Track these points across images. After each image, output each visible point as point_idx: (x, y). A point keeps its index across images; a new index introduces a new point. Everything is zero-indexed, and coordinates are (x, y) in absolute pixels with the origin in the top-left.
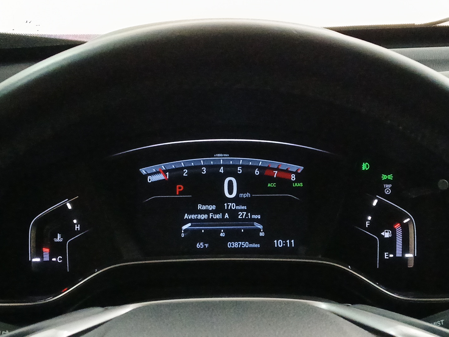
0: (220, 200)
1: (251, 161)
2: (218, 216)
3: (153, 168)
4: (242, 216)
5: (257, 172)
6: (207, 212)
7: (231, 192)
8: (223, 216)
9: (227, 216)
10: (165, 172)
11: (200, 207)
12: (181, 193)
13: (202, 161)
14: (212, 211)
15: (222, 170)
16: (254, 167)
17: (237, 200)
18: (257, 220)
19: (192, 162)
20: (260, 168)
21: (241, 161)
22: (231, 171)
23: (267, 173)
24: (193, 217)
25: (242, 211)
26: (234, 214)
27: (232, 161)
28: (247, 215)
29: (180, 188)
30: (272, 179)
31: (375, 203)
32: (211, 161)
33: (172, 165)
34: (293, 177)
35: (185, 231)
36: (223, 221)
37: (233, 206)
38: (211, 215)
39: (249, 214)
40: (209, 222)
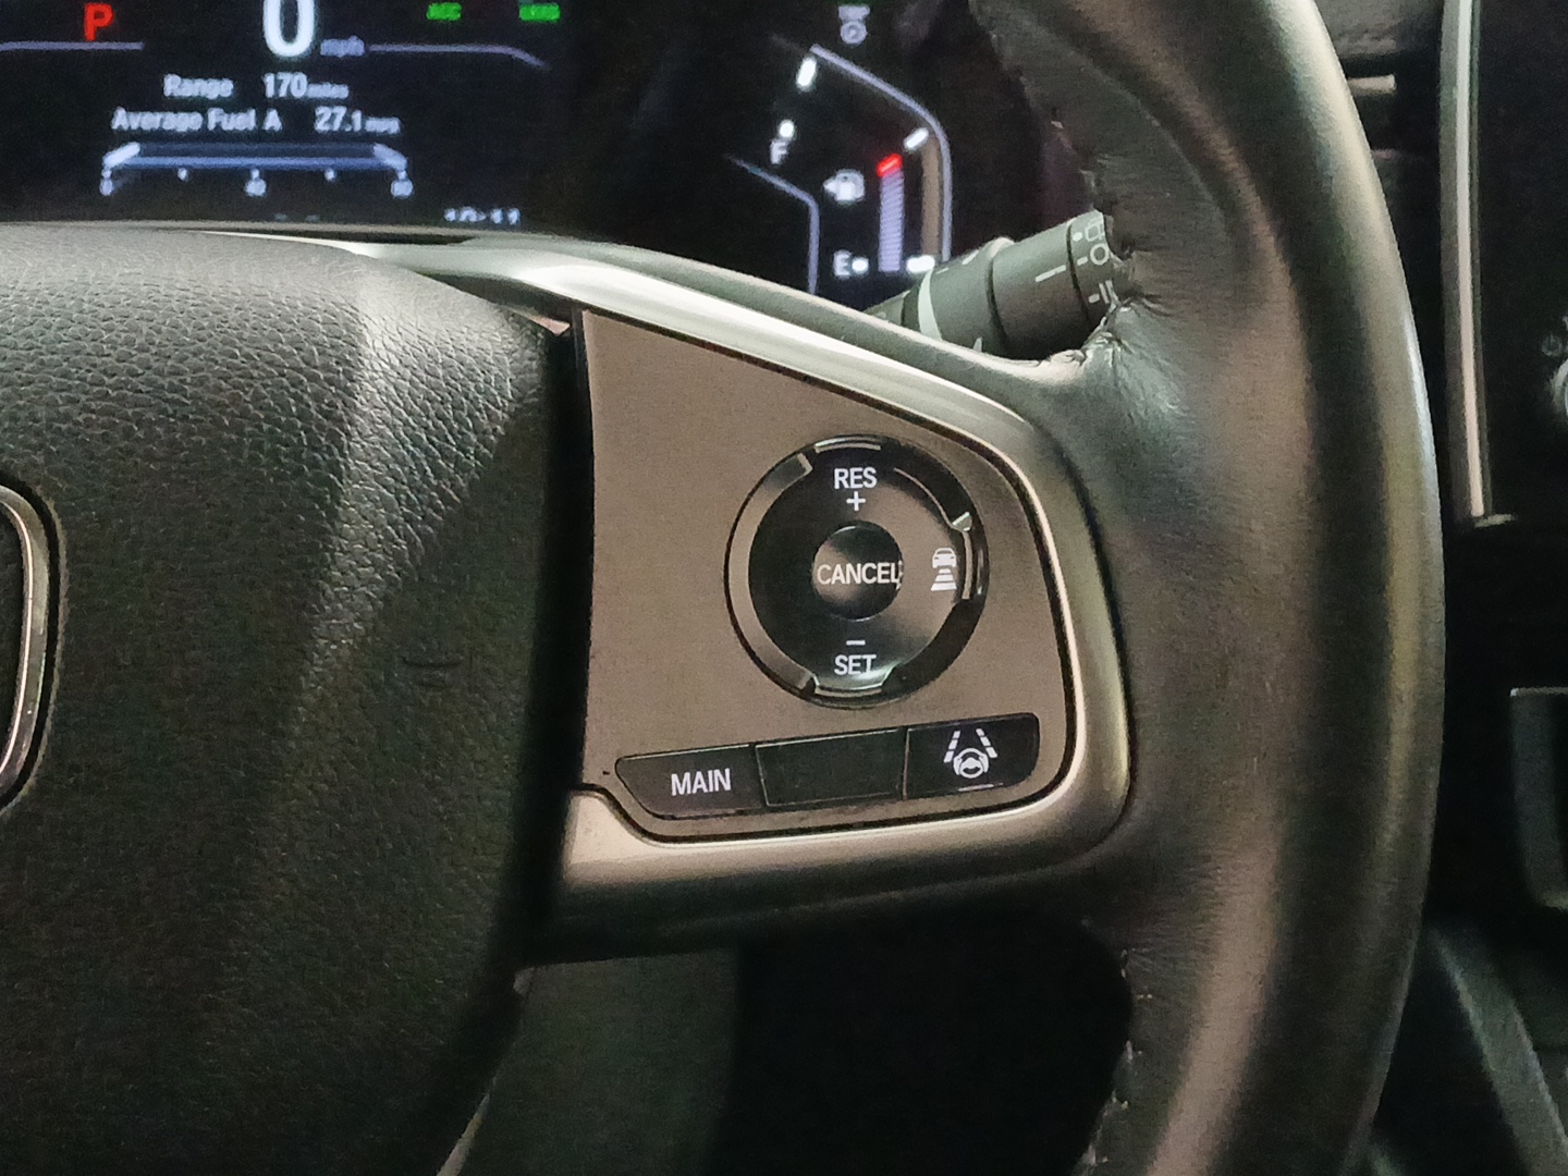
0: (251, 64)
2: (244, 121)
4: (331, 121)
6: (199, 105)
7: (289, 34)
8: (261, 118)
9: (273, 121)
11: (173, 85)
12: (103, 35)
14: (221, 103)
17: (315, 66)
18: (384, 139)
24: (148, 121)
25: (330, 102)
26: (299, 114)
28: (347, 120)
29: (97, 15)
31: (806, 75)
35: (118, 173)
36: (257, 139)
37: (296, 85)
38: (214, 116)
39: (357, 116)
40: (205, 142)
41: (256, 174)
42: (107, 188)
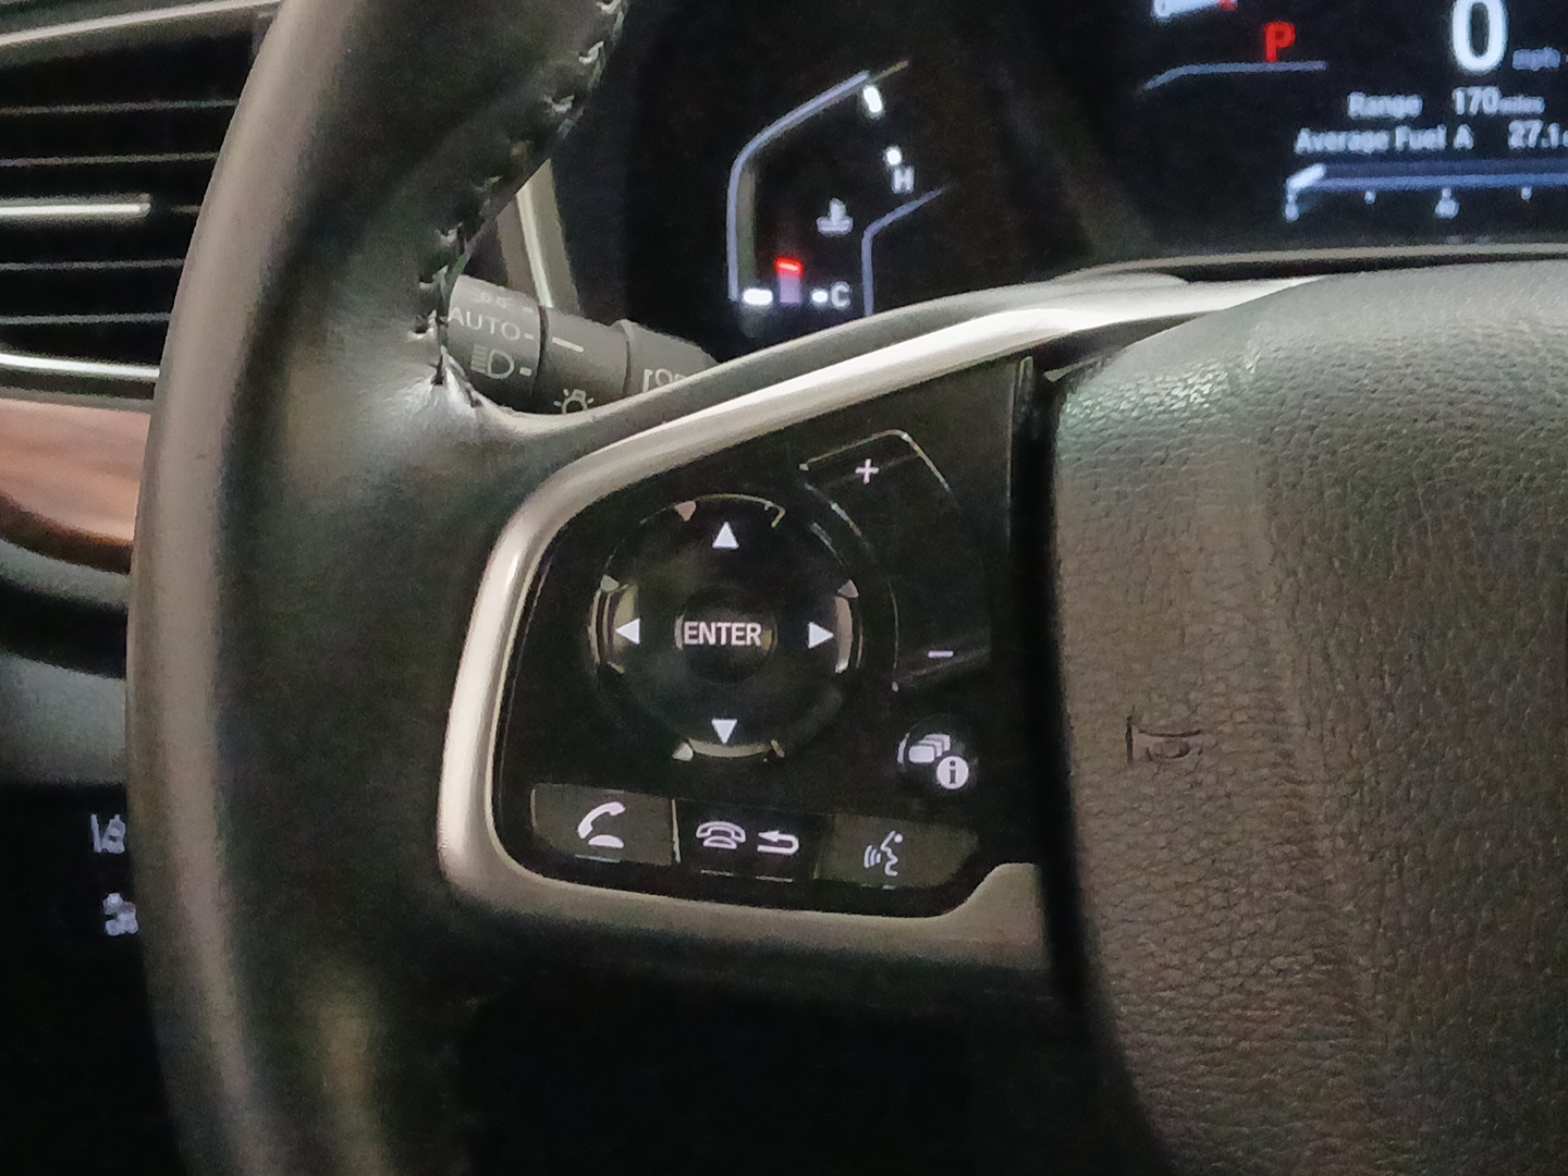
0: (1435, 78)
2: (1433, 139)
4: (1526, 136)
6: (1385, 124)
7: (1479, 47)
8: (1450, 136)
9: (1464, 138)
11: (1358, 105)
14: (1408, 121)
24: (1332, 142)
25: (1524, 117)
26: (1491, 131)
28: (1543, 134)
29: (1277, 34)
35: (1303, 196)
36: (1444, 160)
37: (1488, 100)
38: (1401, 134)
39: (1553, 130)
40: (1390, 158)
41: (1446, 193)
42: (1291, 212)
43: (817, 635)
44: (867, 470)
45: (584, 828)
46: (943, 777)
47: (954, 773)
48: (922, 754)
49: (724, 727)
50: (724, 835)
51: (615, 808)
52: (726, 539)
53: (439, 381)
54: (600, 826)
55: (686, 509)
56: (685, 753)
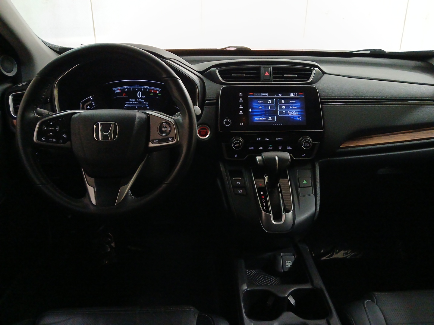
0: (136, 98)
1: (146, 87)
3: (117, 89)
5: (147, 90)
6: (132, 101)
7: (139, 96)
8: (137, 102)
9: (138, 103)
10: (120, 90)
11: (130, 100)
12: (125, 96)
13: (131, 87)
14: (134, 101)
15: (137, 89)
16: (146, 89)
17: (141, 98)
18: (147, 104)
19: (128, 87)
20: (148, 89)
21: (143, 87)
22: (140, 90)
23: (150, 90)
24: (128, 102)
25: (142, 101)
26: (140, 102)
27: (140, 87)
28: (144, 102)
29: (124, 94)
30: (152, 93)
32: (134, 86)
33: (122, 88)
34: (158, 92)
36: (137, 104)
37: (140, 100)
40: (133, 104)
41: (136, 107)
42: (125, 108)
43: (57, 129)
44: (60, 120)
45: (42, 139)
46: (65, 137)
47: (65, 136)
48: (63, 135)
49: (51, 134)
50: (51, 139)
51: (44, 138)
52: (51, 123)
53: (35, 114)
54: (43, 139)
55: (49, 121)
56: (48, 135)
